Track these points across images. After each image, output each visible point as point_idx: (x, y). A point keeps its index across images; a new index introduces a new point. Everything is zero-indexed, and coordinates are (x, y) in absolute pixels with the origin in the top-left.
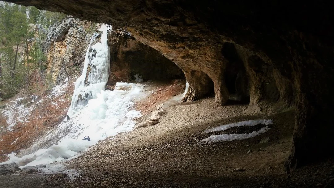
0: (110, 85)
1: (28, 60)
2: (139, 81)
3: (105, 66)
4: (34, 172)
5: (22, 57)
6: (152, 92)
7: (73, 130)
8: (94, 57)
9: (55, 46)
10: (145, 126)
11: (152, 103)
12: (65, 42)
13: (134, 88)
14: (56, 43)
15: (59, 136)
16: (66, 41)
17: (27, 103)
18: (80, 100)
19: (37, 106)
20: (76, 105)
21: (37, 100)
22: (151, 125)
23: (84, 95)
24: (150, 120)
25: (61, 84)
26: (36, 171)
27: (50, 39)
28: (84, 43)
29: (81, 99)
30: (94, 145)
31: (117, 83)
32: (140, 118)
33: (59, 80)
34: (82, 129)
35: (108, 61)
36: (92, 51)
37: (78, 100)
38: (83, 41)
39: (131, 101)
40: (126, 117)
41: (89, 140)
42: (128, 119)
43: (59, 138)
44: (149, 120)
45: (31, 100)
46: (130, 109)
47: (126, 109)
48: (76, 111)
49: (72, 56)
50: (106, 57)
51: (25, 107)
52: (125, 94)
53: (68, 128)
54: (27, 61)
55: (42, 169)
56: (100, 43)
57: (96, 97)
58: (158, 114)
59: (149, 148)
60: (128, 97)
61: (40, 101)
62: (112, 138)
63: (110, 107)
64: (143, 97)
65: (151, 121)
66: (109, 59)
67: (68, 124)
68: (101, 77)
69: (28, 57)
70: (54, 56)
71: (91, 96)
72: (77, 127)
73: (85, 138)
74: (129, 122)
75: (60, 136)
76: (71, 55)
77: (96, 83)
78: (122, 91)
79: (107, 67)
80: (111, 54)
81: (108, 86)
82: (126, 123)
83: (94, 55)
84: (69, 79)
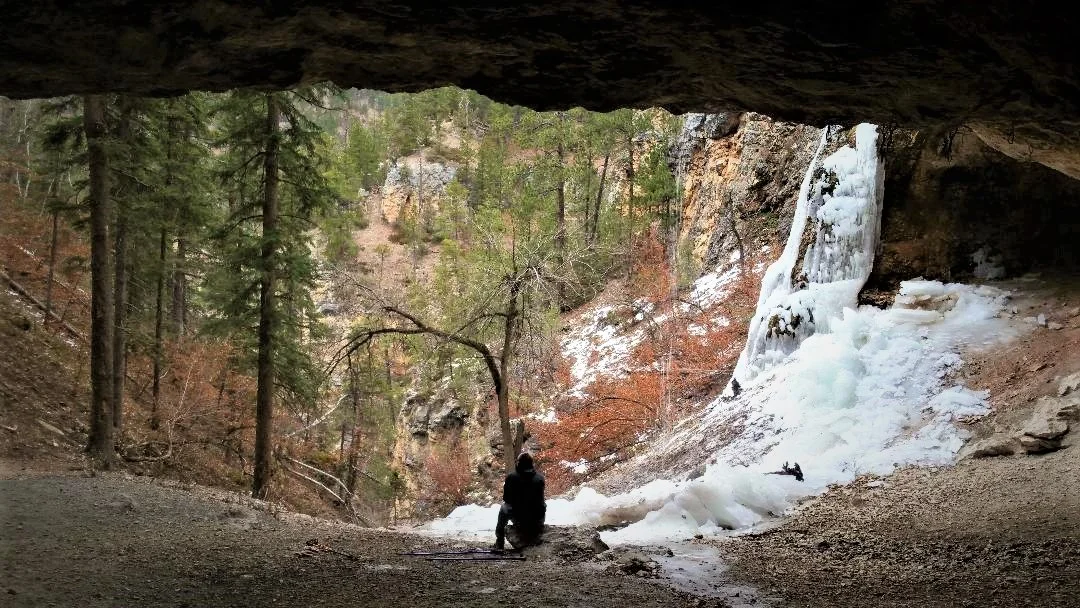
0: (878, 288)
1: (632, 198)
2: (990, 276)
3: (862, 227)
4: (641, 573)
5: (617, 187)
6: (1041, 319)
7: (750, 431)
8: (827, 196)
9: (708, 154)
10: (1003, 452)
11: (1035, 367)
12: (739, 137)
13: (967, 302)
14: (710, 142)
15: (709, 444)
16: (742, 136)
17: (624, 321)
18: (774, 334)
19: (651, 332)
20: (762, 349)
21: (649, 317)
22: (1030, 453)
23: (788, 320)
24: (1026, 434)
25: (719, 269)
26: (648, 571)
27: (693, 134)
28: (796, 139)
29: (778, 332)
30: (814, 498)
31: (903, 284)
32: (984, 419)
33: (712, 257)
34: (778, 432)
35: (875, 208)
36: (824, 175)
37: (769, 335)
38: (792, 131)
39: (956, 350)
40: (930, 409)
41: (799, 477)
42: (938, 419)
43: (709, 451)
44: (1022, 432)
45: (634, 314)
46: (947, 381)
47: (933, 382)
48: (760, 367)
49: (756, 181)
50: (868, 195)
51: (618, 334)
52: (933, 323)
53: (736, 424)
54: (628, 198)
55: (661, 560)
56: (852, 147)
57: (826, 330)
58: (1060, 414)
59: (1017, 550)
60: (940, 337)
61: (659, 320)
62: (877, 483)
63: (873, 368)
64: (1001, 339)
65: (1031, 440)
66: (878, 203)
67: (737, 406)
68: (846, 263)
69: (631, 190)
70: (704, 184)
71: (811, 324)
72: (760, 422)
73: (785, 468)
74: (939, 430)
75: (711, 444)
76: (753, 178)
77: (830, 281)
78: (919, 312)
79: (869, 226)
80: (887, 183)
81: (872, 292)
82: (930, 432)
83: (829, 190)
84: (742, 253)
